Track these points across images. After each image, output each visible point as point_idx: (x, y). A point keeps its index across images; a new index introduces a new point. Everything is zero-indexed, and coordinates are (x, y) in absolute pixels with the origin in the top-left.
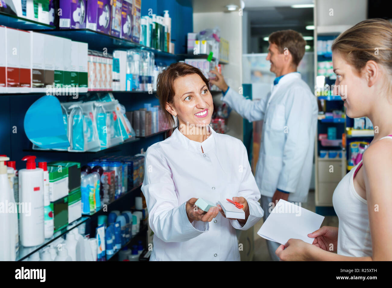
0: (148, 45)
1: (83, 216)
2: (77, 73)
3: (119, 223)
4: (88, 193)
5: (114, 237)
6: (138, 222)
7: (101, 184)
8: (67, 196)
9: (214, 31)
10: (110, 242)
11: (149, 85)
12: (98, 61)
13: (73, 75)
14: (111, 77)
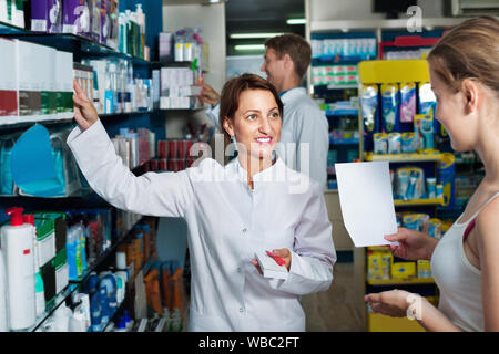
0: (125, 51)
1: (70, 282)
2: (61, 93)
3: (105, 288)
4: (75, 252)
5: (100, 308)
6: (124, 286)
7: (87, 239)
8: (54, 258)
9: (196, 31)
10: (97, 314)
11: (127, 104)
12: (80, 76)
13: (59, 96)
14: (92, 96)
